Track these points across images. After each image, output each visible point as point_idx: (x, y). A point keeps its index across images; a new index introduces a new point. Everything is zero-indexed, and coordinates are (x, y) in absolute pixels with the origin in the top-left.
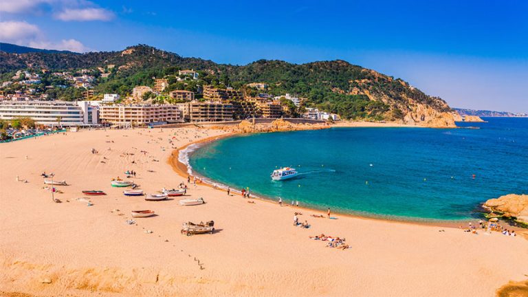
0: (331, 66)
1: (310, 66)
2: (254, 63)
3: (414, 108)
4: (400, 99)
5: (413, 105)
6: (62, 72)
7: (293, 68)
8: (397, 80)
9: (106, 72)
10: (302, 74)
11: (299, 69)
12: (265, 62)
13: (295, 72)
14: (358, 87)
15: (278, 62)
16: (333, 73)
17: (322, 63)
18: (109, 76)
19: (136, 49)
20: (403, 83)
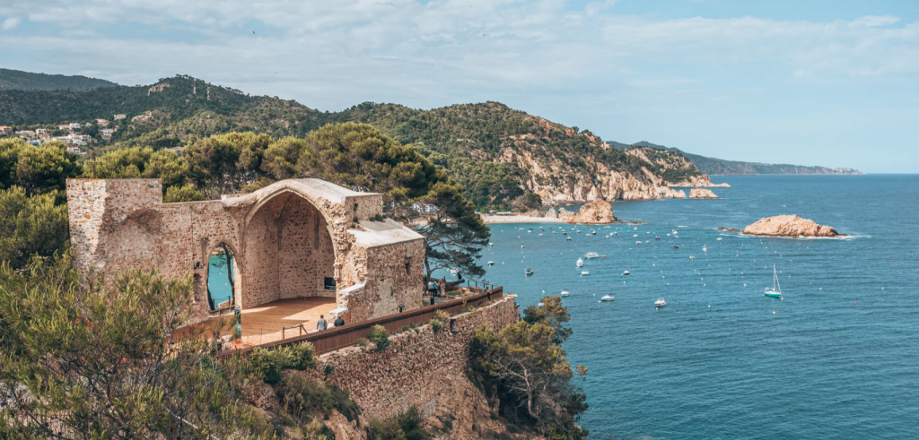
0: (476, 112)
1: (442, 112)
2: (354, 108)
3: (605, 179)
4: (582, 164)
5: (604, 174)
6: (34, 130)
7: (413, 118)
8: (582, 133)
9: (110, 127)
10: (427, 126)
11: (424, 118)
12: (371, 108)
13: (414, 124)
14: (513, 146)
15: (391, 107)
16: (477, 123)
17: (462, 108)
18: (114, 134)
19: (171, 84)
20: (592, 139)
